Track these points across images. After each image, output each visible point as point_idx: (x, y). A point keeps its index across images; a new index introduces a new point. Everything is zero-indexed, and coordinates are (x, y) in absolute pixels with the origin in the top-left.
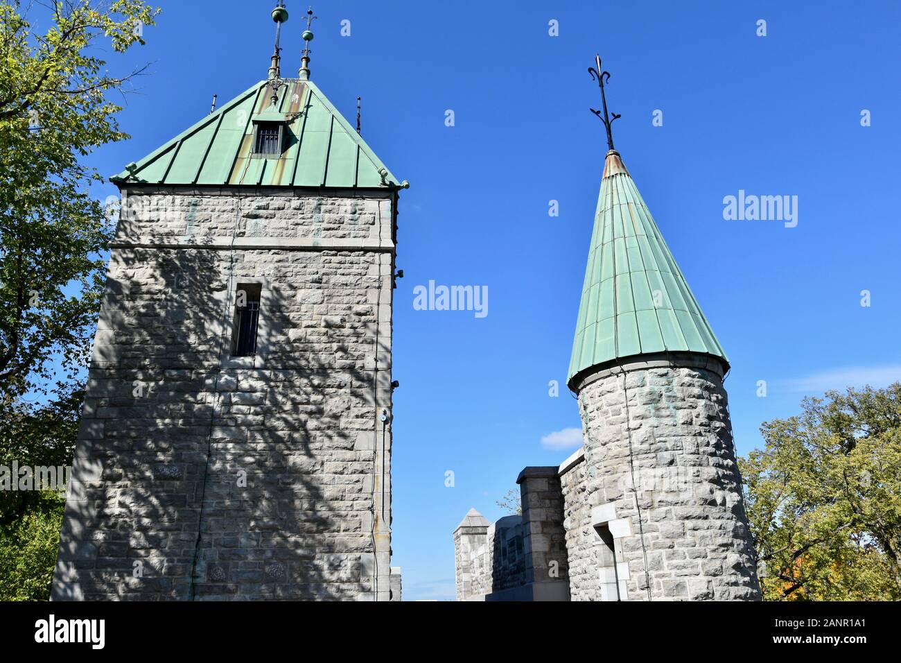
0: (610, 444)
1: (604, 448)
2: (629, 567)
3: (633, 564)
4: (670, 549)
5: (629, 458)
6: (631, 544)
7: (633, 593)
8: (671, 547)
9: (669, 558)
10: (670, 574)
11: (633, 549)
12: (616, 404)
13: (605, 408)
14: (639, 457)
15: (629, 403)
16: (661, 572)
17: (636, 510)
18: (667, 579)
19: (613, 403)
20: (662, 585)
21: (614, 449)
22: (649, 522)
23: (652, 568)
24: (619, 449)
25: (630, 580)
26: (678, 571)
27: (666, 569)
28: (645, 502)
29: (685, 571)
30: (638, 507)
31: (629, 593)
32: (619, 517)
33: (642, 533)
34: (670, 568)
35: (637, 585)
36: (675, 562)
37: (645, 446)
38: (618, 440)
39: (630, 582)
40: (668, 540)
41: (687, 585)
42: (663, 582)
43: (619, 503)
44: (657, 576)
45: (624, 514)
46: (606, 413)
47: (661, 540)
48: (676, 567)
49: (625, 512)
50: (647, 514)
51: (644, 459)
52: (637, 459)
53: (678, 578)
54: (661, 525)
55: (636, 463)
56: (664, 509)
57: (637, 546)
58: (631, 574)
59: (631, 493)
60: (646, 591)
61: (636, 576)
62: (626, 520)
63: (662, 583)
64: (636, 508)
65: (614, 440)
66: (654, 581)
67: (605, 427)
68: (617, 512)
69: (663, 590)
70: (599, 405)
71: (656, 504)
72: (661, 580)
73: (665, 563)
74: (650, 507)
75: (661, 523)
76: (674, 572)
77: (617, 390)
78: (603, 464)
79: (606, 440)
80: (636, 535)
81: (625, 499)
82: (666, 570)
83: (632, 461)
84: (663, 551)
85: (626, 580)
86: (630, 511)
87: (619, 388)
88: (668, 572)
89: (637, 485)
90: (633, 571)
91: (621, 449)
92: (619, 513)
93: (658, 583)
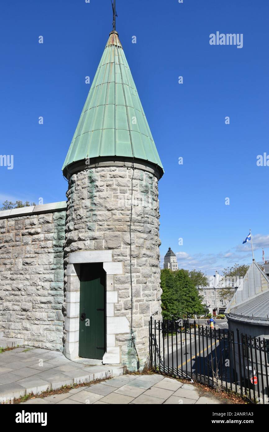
0: (116, 211)
1: (109, 213)
2: (119, 295)
3: (122, 292)
4: (145, 284)
5: (129, 223)
6: (123, 279)
7: (119, 312)
8: (145, 283)
9: (143, 290)
10: (144, 300)
11: (124, 283)
12: (124, 186)
13: (114, 187)
14: (136, 224)
15: (133, 188)
16: (139, 299)
17: (128, 258)
18: (141, 303)
19: (122, 184)
20: (138, 307)
21: (118, 215)
22: (136, 267)
23: (135, 296)
24: (122, 216)
25: (118, 303)
26: (147, 298)
27: (142, 296)
28: (136, 253)
29: (150, 298)
30: (131, 255)
31: (115, 312)
32: (114, 261)
33: (131, 273)
34: (144, 296)
35: (123, 306)
36: (146, 292)
37: (139, 218)
38: (122, 210)
39: (118, 305)
40: (145, 279)
41: (150, 307)
42: (140, 305)
43: (117, 251)
44: (137, 301)
45: (119, 259)
46: (115, 189)
47: (141, 278)
48: (147, 296)
49: (121, 258)
50: (135, 261)
51: (138, 226)
52: (134, 225)
53: (147, 302)
54: (142, 269)
55: (132, 227)
56: (144, 259)
57: (127, 281)
58: (119, 299)
59: (127, 246)
60: (129, 311)
61: (122, 301)
62: (120, 264)
63: (138, 305)
64: (128, 256)
65: (119, 209)
66: (134, 304)
67: (113, 199)
68: (113, 257)
69: (139, 309)
70: (110, 183)
71: (141, 256)
72: (138, 304)
73: (142, 293)
74: (137, 257)
75: (142, 267)
76: (145, 298)
77: (126, 177)
78: (106, 223)
79: (113, 207)
80: (126, 274)
81: (122, 250)
82: (141, 298)
83: (131, 225)
84: (141, 285)
85: (114, 303)
86: (124, 258)
87: (128, 176)
88: (143, 299)
89: (132, 242)
90: (121, 297)
91: (123, 216)
92: (115, 258)
93: (137, 305)
